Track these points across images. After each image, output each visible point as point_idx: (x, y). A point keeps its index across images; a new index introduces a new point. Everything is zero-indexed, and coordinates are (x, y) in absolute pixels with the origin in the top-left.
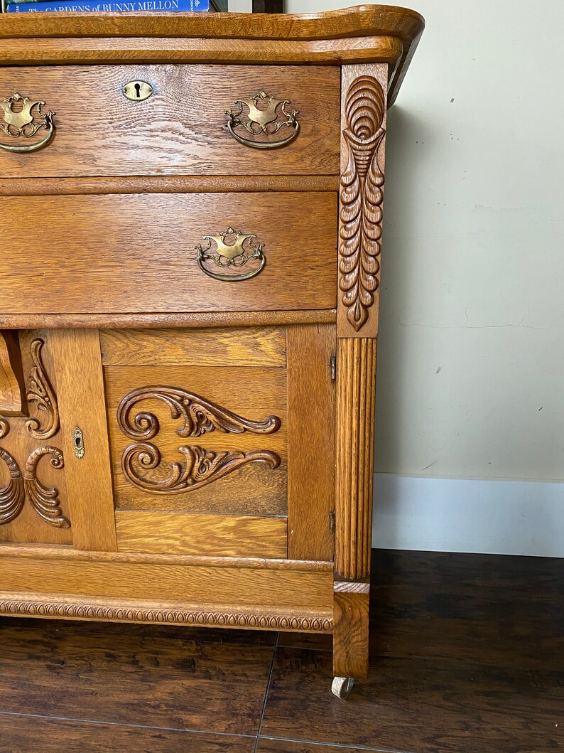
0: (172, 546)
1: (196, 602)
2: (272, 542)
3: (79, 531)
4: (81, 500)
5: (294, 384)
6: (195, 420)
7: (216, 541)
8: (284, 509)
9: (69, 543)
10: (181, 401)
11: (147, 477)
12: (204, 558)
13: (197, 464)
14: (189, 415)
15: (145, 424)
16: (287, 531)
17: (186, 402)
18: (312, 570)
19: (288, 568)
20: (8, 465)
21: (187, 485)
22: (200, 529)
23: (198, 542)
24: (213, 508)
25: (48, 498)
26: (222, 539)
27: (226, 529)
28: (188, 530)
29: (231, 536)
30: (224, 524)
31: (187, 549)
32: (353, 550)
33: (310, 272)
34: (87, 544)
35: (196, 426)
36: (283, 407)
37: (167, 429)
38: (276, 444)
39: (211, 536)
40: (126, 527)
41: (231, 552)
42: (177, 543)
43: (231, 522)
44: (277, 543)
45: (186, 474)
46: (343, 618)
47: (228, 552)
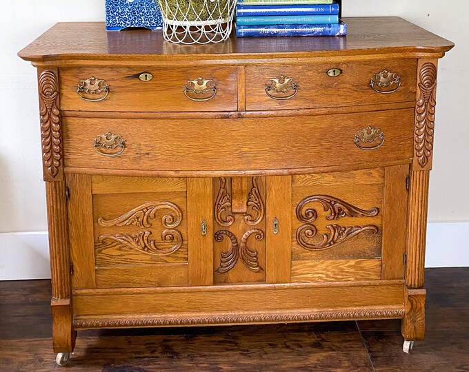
0: (321, 278)
1: (331, 307)
2: (373, 272)
3: (270, 274)
4: (273, 257)
5: (388, 192)
6: (337, 211)
7: (344, 273)
8: (380, 254)
9: (263, 281)
10: (330, 203)
11: (309, 242)
12: (338, 283)
13: (337, 234)
14: (334, 209)
15: (311, 215)
16: (381, 266)
17: (333, 203)
18: (392, 285)
19: (381, 285)
20: (232, 240)
21: (330, 245)
22: (336, 268)
23: (334, 275)
24: (342, 256)
25: (253, 257)
26: (347, 272)
27: (350, 266)
28: (330, 268)
29: (352, 270)
30: (349, 264)
31: (328, 279)
32: (417, 272)
33: (402, 143)
34: (274, 280)
35: (337, 214)
36: (381, 203)
37: (322, 216)
38: (377, 222)
39: (342, 271)
40: (297, 269)
41: (352, 279)
42: (324, 276)
43: (352, 263)
44: (376, 272)
45: (330, 240)
46: (412, 309)
47: (350, 279)
